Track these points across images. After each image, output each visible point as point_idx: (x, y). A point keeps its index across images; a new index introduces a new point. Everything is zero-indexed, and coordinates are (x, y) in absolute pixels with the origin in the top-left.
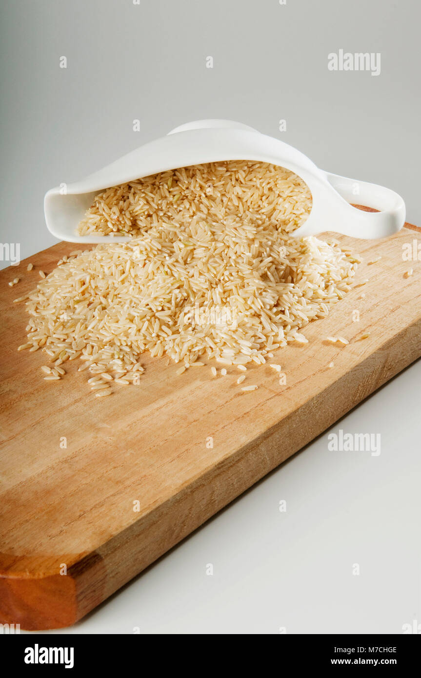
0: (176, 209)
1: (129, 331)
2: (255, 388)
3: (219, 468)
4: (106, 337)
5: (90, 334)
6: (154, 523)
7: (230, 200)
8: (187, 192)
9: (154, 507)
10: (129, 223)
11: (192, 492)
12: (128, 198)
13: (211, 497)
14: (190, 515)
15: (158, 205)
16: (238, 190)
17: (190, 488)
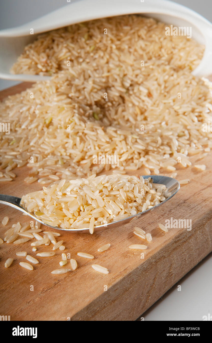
0: (92, 57)
1: (66, 145)
2: (189, 182)
3: (176, 242)
4: (46, 150)
5: (32, 149)
6: (126, 290)
7: (136, 50)
8: (100, 45)
9: (125, 274)
10: (55, 65)
11: (156, 262)
12: (52, 48)
13: (170, 270)
14: (154, 286)
15: (79, 53)
16: (141, 43)
17: (154, 259)
